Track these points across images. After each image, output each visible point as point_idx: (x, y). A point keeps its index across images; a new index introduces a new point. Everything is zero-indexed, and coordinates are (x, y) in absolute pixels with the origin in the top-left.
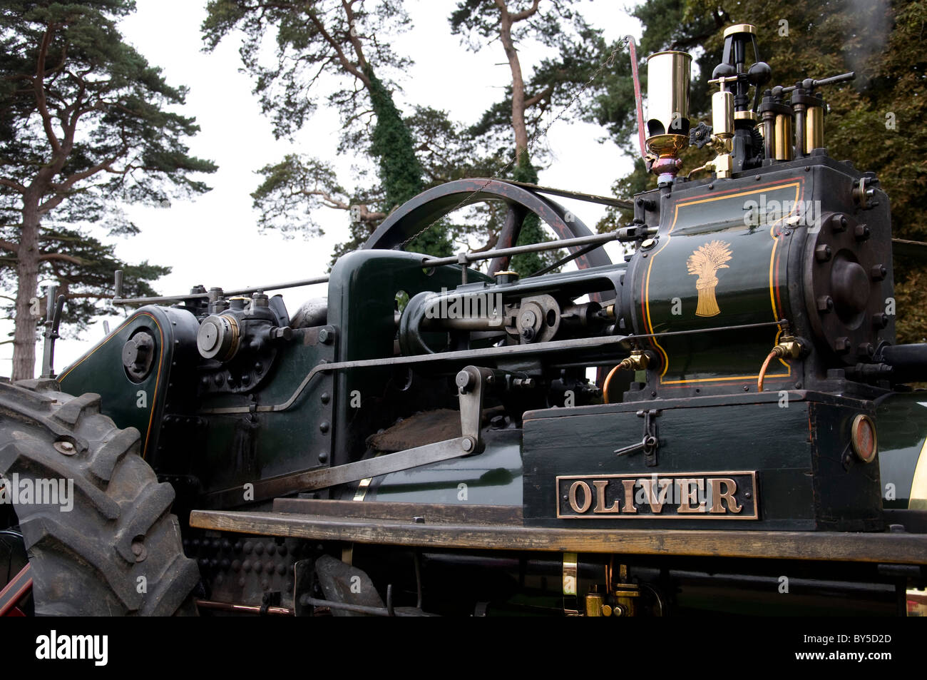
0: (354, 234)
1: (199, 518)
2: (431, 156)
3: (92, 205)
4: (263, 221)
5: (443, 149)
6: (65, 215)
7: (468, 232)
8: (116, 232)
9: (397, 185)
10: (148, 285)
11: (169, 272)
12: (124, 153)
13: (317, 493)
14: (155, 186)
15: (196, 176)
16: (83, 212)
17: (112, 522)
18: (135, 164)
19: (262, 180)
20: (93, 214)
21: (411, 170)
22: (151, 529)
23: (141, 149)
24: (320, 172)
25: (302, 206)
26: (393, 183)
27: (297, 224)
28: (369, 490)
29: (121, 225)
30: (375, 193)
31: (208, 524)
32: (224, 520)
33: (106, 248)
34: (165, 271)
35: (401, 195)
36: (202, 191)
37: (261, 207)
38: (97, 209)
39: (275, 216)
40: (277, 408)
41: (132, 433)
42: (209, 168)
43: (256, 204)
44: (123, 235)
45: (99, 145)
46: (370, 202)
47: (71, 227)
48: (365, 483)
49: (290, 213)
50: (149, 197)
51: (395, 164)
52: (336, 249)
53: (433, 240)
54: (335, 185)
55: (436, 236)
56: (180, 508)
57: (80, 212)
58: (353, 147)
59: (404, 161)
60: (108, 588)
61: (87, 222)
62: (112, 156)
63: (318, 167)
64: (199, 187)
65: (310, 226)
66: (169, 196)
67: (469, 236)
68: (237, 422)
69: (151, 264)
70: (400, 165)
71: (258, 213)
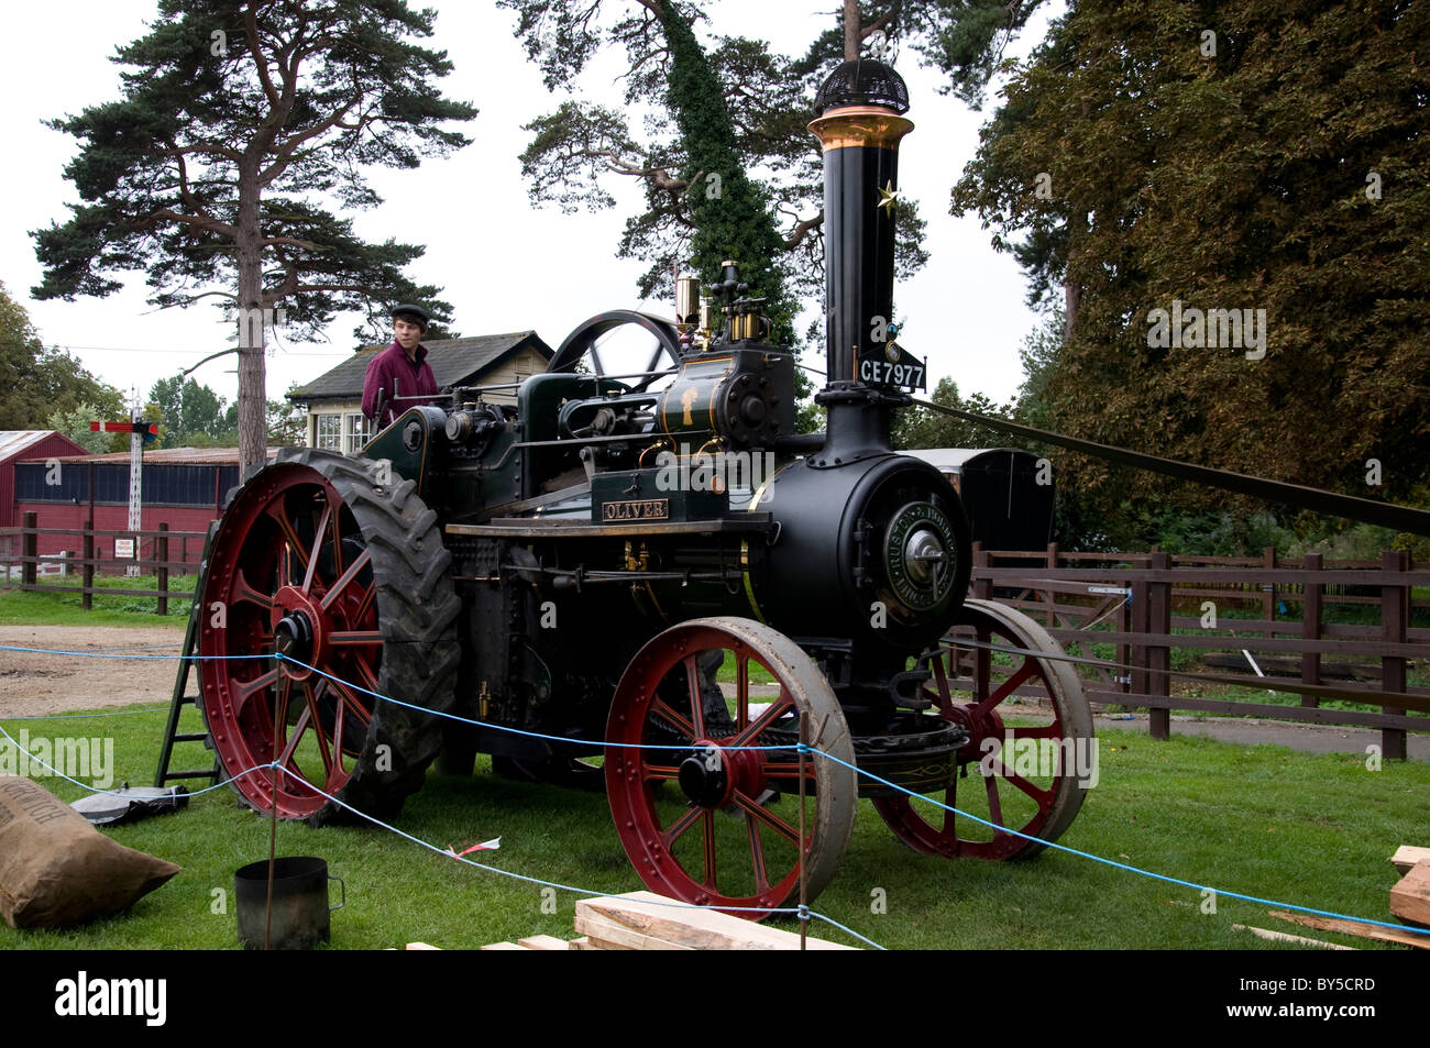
0: (653, 204)
1: (451, 528)
2: (746, 102)
3: (321, 169)
4: (537, 191)
5: (762, 92)
6: (289, 182)
7: (802, 195)
8: (351, 203)
9: (700, 146)
10: (396, 271)
11: (422, 253)
12: (358, 99)
13: (515, 514)
14: (399, 139)
15: (449, 126)
16: (311, 177)
17: (405, 530)
18: (371, 115)
19: (532, 136)
20: (322, 179)
21: (717, 124)
22: (426, 534)
23: (378, 93)
24: (607, 124)
25: (586, 169)
26: (696, 142)
27: (580, 192)
28: (542, 513)
29: (359, 193)
30: (676, 150)
31: (455, 532)
32: (463, 529)
33: (340, 223)
34: (417, 252)
35: (706, 157)
36: (458, 145)
37: (533, 173)
38: (328, 173)
39: (551, 183)
40: (493, 467)
41: (411, 483)
42: (465, 113)
43: (527, 170)
44: (361, 206)
45: (326, 90)
46: (671, 164)
47: (295, 198)
48: (539, 509)
49: (571, 177)
50: (391, 154)
51: (696, 118)
52: (629, 224)
53: (747, 214)
54: (625, 142)
55: (751, 209)
56: (440, 523)
57: (306, 178)
58: (647, 92)
59: (708, 114)
60: (406, 562)
61: (316, 190)
62: (343, 104)
63: (605, 118)
64: (456, 140)
65: (596, 195)
66: (417, 153)
67: (804, 201)
68: (471, 476)
69: (398, 243)
70: (702, 119)
71: (531, 180)
